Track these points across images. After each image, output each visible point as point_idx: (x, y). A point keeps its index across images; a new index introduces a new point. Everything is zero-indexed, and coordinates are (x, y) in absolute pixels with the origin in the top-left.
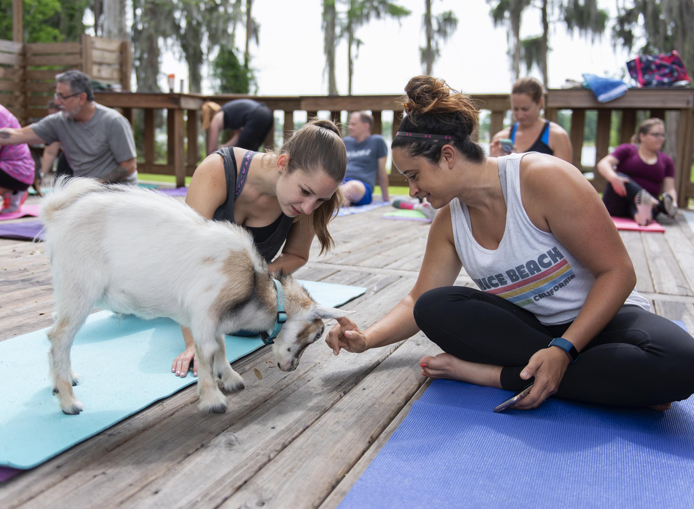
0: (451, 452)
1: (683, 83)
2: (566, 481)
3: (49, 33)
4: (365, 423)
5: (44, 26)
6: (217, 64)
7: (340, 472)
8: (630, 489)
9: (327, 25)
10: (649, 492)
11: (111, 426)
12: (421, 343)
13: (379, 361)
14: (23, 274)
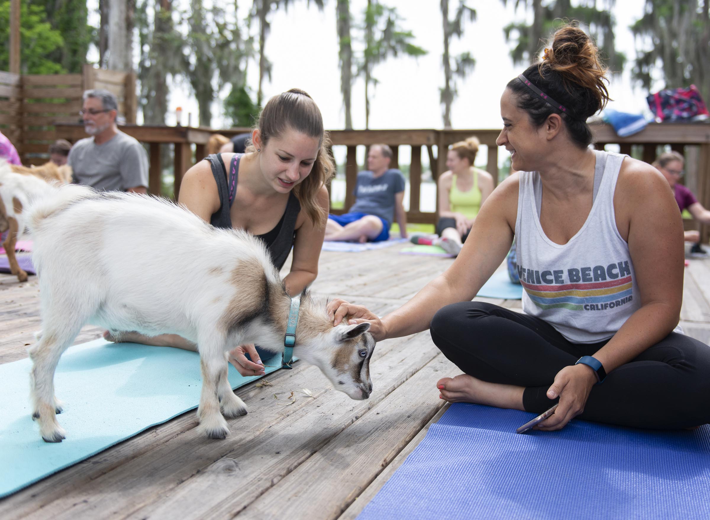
0: (470, 473)
1: (702, 117)
2: (593, 499)
3: (50, 69)
4: (378, 447)
5: (44, 61)
6: (228, 103)
7: (350, 495)
8: (661, 506)
9: (343, 64)
10: (681, 508)
11: (97, 453)
12: (439, 369)
13: (394, 387)
14: (9, 306)
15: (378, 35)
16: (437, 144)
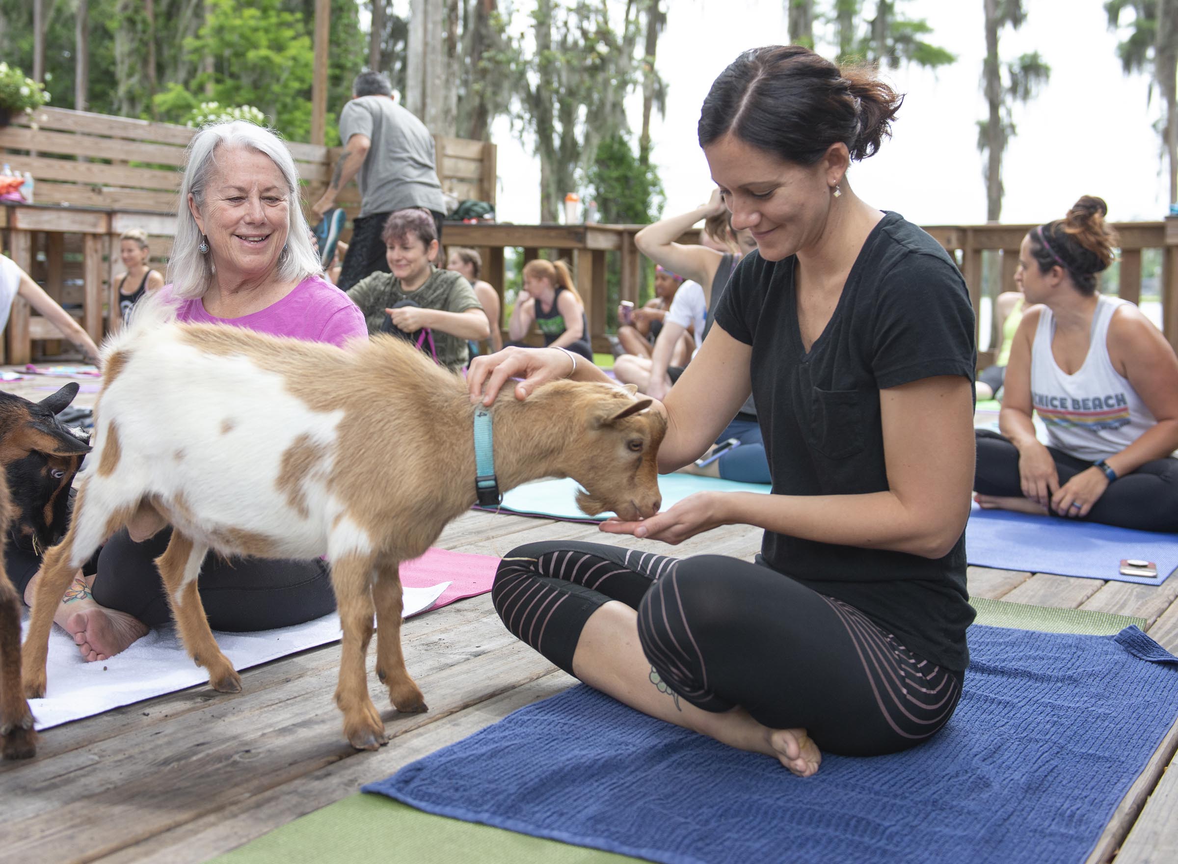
15: (862, 30)
16: (962, 247)
